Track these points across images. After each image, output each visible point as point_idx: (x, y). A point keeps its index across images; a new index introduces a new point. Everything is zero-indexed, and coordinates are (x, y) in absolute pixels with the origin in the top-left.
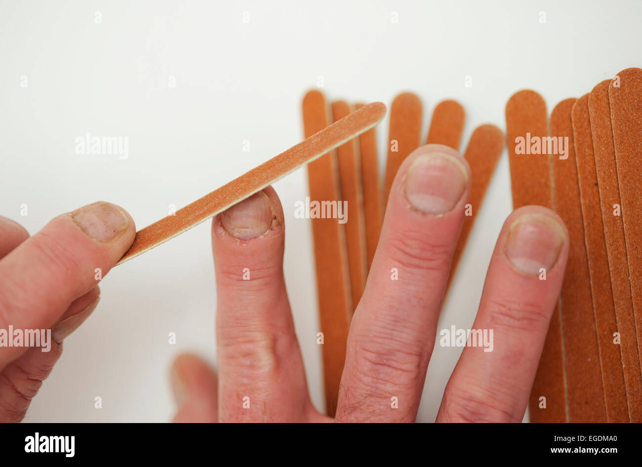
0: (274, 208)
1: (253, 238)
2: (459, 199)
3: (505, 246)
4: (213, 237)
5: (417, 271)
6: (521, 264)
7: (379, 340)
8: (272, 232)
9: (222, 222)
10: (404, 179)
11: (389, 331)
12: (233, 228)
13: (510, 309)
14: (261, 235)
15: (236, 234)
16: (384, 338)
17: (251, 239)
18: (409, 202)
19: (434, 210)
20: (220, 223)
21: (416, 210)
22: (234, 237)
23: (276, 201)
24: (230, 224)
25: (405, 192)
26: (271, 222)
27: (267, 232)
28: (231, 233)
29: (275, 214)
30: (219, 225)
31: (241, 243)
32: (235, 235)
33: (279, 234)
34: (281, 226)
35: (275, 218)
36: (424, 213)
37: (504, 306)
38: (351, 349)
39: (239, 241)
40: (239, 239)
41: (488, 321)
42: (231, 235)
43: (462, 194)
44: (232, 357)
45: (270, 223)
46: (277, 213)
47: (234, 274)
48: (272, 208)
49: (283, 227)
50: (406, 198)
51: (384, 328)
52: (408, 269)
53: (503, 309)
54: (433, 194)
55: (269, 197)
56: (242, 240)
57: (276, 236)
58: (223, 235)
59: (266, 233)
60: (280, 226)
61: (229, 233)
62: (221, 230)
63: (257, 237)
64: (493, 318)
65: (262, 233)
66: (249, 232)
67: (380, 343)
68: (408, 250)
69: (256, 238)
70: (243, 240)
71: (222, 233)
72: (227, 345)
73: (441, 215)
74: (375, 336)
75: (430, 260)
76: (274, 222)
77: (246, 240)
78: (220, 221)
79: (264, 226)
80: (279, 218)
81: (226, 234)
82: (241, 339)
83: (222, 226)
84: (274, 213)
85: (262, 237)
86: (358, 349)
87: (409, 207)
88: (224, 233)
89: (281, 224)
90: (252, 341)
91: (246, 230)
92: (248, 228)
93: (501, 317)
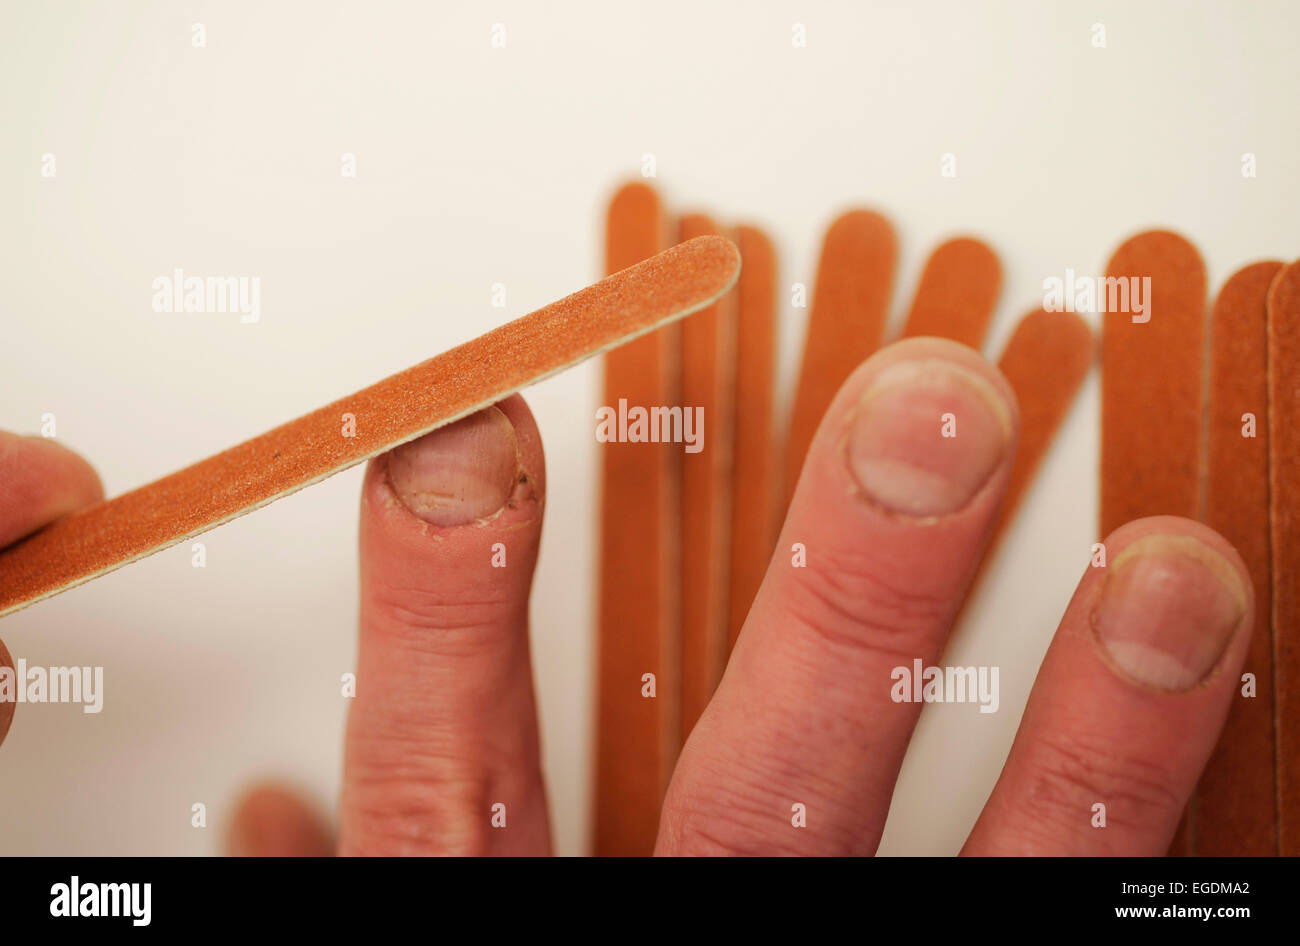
0: (523, 454)
1: (463, 524)
2: (982, 483)
3: (1094, 610)
4: (363, 508)
5: (855, 654)
6: (1130, 657)
7: (744, 817)
8: (512, 514)
9: (388, 475)
10: (849, 416)
11: (770, 798)
12: (415, 491)
13: (1089, 768)
14: (482, 518)
15: (422, 509)
16: (755, 812)
17: (456, 525)
18: (855, 477)
19: (917, 505)
20: (384, 475)
21: (869, 499)
22: (415, 515)
23: (531, 437)
24: (409, 481)
25: (848, 451)
26: (513, 488)
27: (500, 512)
28: (408, 504)
29: (526, 470)
30: (383, 480)
31: (431, 533)
32: (418, 511)
33: (528, 522)
34: (536, 501)
35: (524, 480)
36: (890, 511)
37: (1076, 758)
38: (670, 830)
39: (426, 526)
40: (427, 520)
41: (1032, 791)
42: (409, 510)
43: (991, 472)
44: (377, 814)
45: (509, 491)
46: (529, 467)
47: (405, 608)
48: (519, 455)
49: (540, 503)
50: (848, 465)
51: (754, 785)
52: (833, 647)
53: (1072, 766)
54: (918, 464)
55: (515, 427)
56: (434, 524)
57: (520, 526)
58: (388, 506)
59: (496, 516)
60: (532, 502)
61: (404, 505)
62: (383, 494)
63: (474, 522)
64: (1044, 785)
65: (485, 514)
66: (454, 507)
67: (746, 825)
68: (838, 598)
69: (468, 523)
70: (436, 525)
71: (385, 502)
72: (366, 782)
73: (931, 521)
74: (734, 806)
75: (893, 630)
76: (520, 488)
77: (443, 527)
78: (386, 470)
79: (492, 496)
80: (533, 481)
81: (395, 504)
82: (403, 772)
83: (389, 483)
84: (521, 467)
85: (485, 523)
86: (686, 831)
87: (852, 489)
88: (390, 502)
89: (536, 496)
90: (431, 780)
91: (446, 500)
92: (452, 496)
93: (1065, 784)
